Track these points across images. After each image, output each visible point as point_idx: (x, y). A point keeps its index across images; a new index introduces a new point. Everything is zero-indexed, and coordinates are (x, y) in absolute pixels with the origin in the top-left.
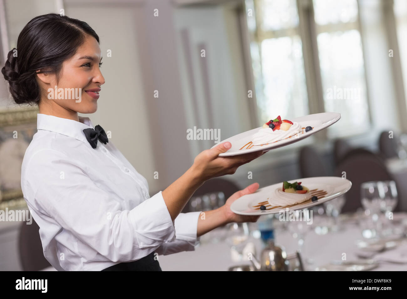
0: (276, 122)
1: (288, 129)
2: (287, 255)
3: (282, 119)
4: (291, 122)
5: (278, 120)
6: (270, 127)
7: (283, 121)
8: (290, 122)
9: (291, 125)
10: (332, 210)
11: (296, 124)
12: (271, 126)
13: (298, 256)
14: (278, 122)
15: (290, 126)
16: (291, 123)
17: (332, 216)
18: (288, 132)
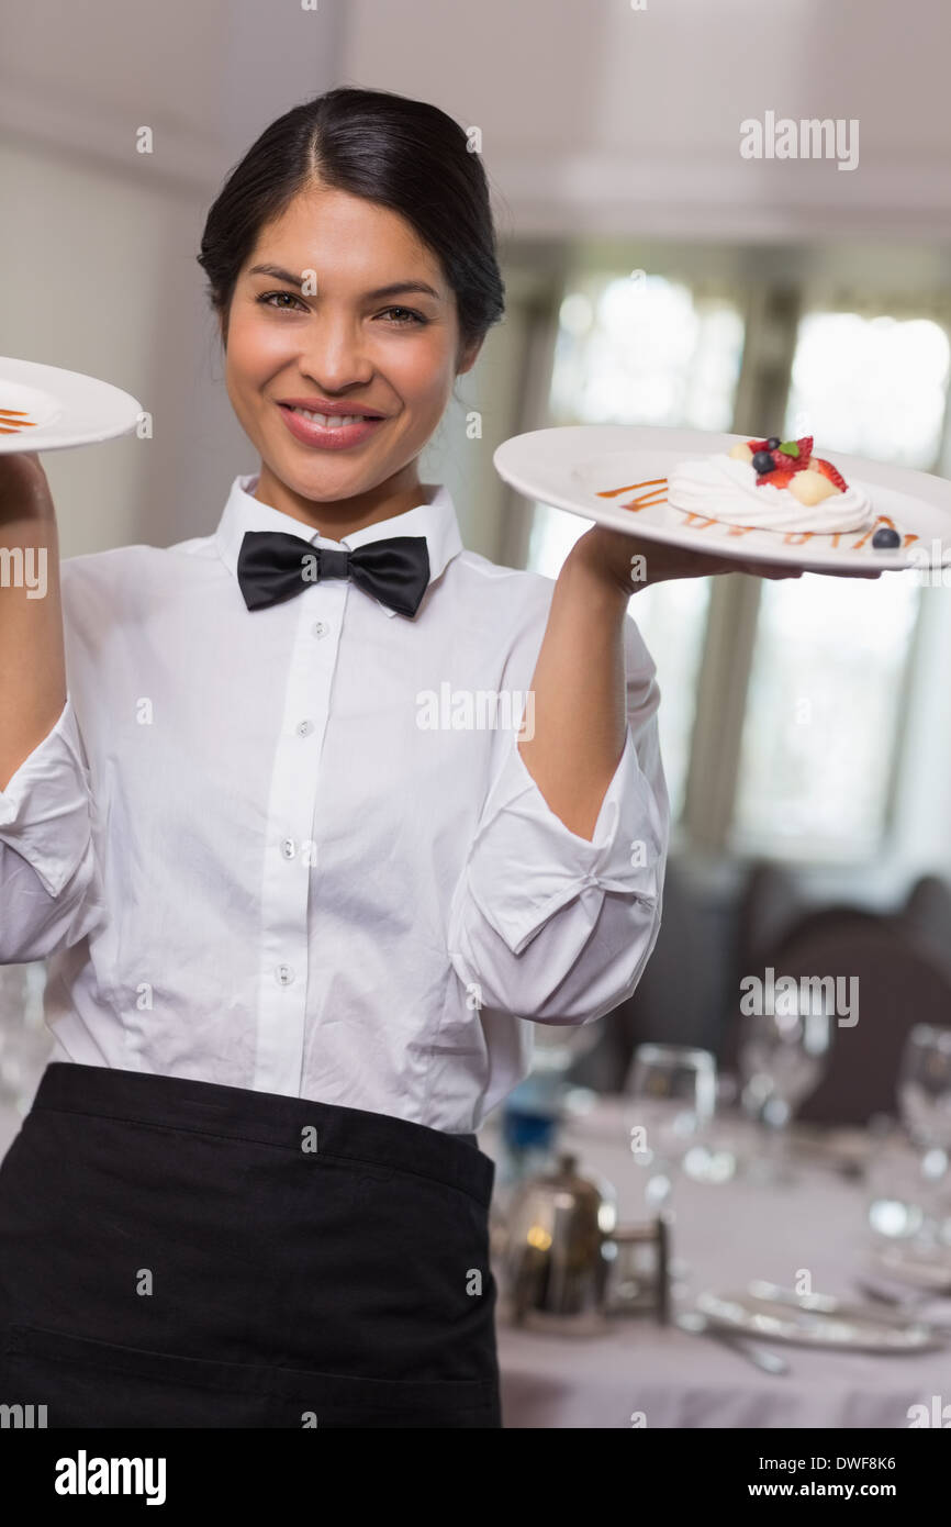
0: (788, 456)
1: (814, 503)
2: (618, 1223)
3: (815, 454)
4: (843, 482)
5: (796, 453)
6: (756, 465)
7: (813, 464)
8: (840, 477)
9: (838, 490)
10: (770, 1098)
11: (854, 497)
12: (762, 460)
13: (660, 1236)
14: (795, 459)
15: (829, 496)
16: (838, 485)
17: (760, 1120)
18: (812, 511)
